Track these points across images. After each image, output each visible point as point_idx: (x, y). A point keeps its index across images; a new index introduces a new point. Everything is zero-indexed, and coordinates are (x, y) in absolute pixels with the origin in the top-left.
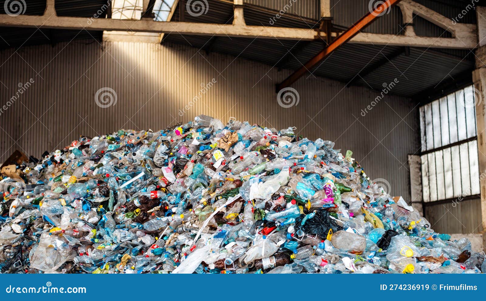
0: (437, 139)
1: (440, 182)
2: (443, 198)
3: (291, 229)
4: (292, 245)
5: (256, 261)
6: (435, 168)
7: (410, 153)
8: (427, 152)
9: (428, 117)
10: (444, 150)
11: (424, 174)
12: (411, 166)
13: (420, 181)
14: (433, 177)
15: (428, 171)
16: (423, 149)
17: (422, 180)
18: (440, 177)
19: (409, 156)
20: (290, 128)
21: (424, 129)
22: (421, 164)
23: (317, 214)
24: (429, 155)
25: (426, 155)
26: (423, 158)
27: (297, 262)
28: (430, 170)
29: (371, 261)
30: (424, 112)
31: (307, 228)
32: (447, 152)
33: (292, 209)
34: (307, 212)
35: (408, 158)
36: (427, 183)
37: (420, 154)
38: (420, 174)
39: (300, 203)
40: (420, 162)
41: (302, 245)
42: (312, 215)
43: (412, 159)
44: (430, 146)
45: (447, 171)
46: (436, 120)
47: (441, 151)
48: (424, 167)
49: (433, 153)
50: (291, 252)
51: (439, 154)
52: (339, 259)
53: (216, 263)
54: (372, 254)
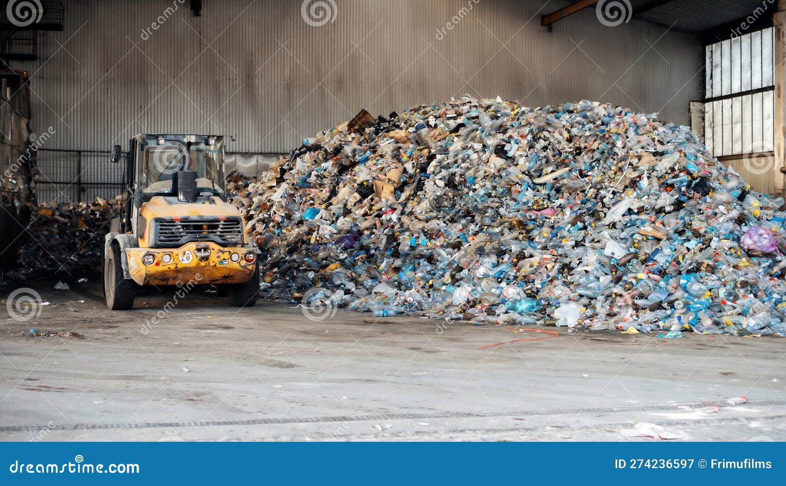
0: (726, 84)
1: (727, 135)
2: (730, 154)
3: (683, 189)
4: (683, 198)
5: (661, 208)
6: (721, 118)
7: (693, 100)
8: (712, 99)
9: (717, 58)
10: (733, 98)
11: (707, 124)
12: (692, 115)
13: (703, 133)
14: (718, 129)
15: (713, 122)
16: (708, 95)
17: (704, 131)
18: (727, 129)
19: (691, 103)
20: (655, 114)
21: (710, 72)
22: (704, 113)
23: (700, 180)
24: (715, 103)
25: (711, 103)
26: (708, 106)
27: (687, 207)
28: (714, 121)
29: (735, 208)
30: (712, 51)
31: (696, 189)
32: (737, 101)
33: (683, 176)
34: (694, 179)
35: (689, 105)
36: (711, 135)
37: (704, 101)
38: (703, 124)
39: (689, 173)
40: (703, 110)
41: (689, 198)
42: (697, 181)
43: (695, 107)
44: (716, 93)
45: (736, 123)
46: (726, 63)
47: (730, 100)
48: (708, 116)
49: (721, 101)
50: (684, 202)
51: (727, 102)
52: (717, 207)
53: (638, 209)
54: (735, 204)
